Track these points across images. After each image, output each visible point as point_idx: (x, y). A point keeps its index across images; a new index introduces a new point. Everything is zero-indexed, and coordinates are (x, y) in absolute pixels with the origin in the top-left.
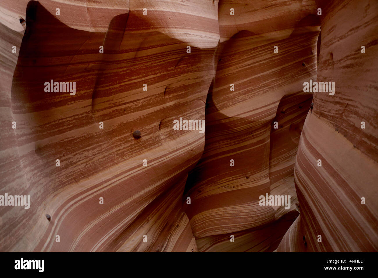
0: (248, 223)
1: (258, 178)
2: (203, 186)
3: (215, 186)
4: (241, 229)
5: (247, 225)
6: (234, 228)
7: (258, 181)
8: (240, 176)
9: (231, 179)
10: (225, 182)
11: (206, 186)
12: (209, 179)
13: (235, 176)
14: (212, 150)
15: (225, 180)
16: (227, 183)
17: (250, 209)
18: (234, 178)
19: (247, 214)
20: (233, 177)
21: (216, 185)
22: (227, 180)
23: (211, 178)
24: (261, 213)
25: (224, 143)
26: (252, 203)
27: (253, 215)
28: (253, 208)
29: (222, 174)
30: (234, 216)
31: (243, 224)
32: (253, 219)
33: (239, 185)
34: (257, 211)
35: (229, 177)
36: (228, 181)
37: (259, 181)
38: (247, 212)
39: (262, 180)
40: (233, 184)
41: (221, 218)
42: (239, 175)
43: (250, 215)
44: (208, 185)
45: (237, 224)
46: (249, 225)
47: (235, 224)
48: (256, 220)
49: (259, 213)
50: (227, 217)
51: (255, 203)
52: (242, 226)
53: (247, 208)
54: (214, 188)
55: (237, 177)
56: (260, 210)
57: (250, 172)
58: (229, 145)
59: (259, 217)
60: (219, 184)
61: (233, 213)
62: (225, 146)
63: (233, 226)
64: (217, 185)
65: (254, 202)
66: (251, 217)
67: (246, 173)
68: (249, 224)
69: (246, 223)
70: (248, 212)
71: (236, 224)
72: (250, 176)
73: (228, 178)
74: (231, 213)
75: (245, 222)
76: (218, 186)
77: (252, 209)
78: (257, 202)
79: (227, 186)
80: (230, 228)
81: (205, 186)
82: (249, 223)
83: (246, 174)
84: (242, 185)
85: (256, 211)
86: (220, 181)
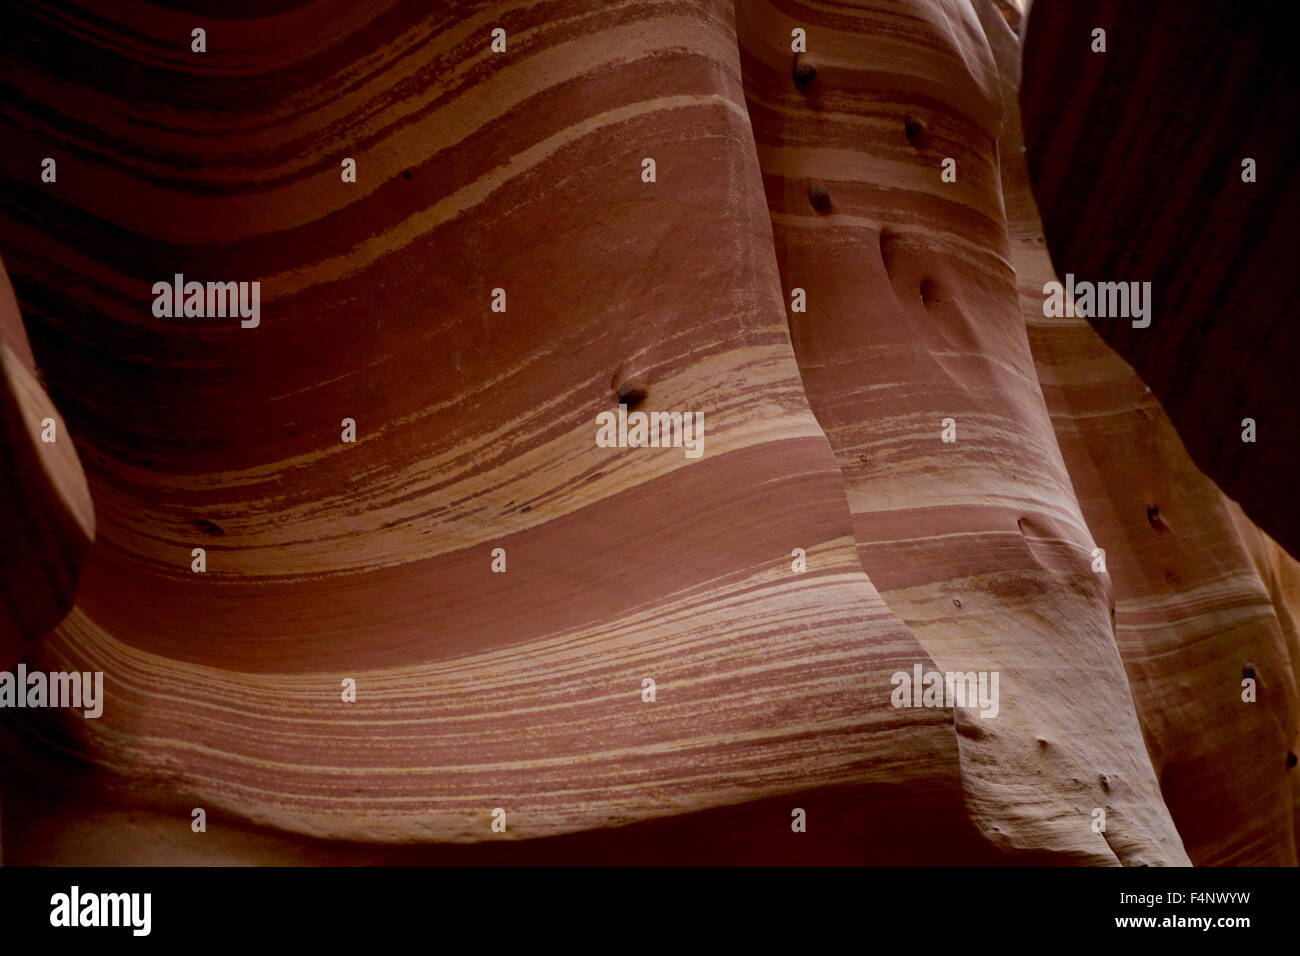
0: (712, 740)
1: (723, 398)
2: (240, 507)
3: (357, 512)
4: (651, 794)
5: (712, 760)
6: (584, 784)
7: (728, 421)
8: (564, 408)
9: (499, 450)
10: (440, 478)
11: (270, 509)
12: (298, 461)
13: (529, 415)
14: (295, 165)
15: (440, 468)
16: (466, 482)
17: (706, 628)
18: (524, 437)
19: (688, 662)
20: (513, 432)
21: (365, 505)
22: (461, 460)
23: (318, 455)
24: (818, 649)
25: (387, 82)
26: (715, 586)
27: (751, 662)
28: (734, 613)
29: (413, 417)
30: (567, 698)
31: (662, 748)
32: (757, 701)
33: (573, 480)
34: (773, 633)
35: (474, 433)
36: (476, 471)
37: (738, 418)
38: (681, 653)
39: (761, 416)
40: (523, 481)
41: (441, 720)
42: (561, 398)
43: (721, 667)
44: (292, 502)
45: (610, 755)
46: (726, 760)
47: (582, 751)
48: (787, 713)
49: (801, 652)
50: (497, 709)
51: (742, 585)
52: (660, 766)
53: (674, 628)
54: (352, 524)
55: (541, 420)
56: (803, 627)
57: (643, 351)
58: (434, 93)
59: (808, 687)
60: (394, 502)
61: (557, 681)
62: (402, 109)
63: (568, 767)
64: (372, 508)
65: (734, 579)
66: (736, 680)
67: (612, 369)
68: (721, 748)
69: (699, 742)
70: (693, 651)
71: (596, 756)
72: (653, 377)
73: (472, 444)
74: (535, 684)
75: (684, 735)
76: (390, 514)
77: (730, 623)
78: (754, 577)
79: (468, 506)
80: (543, 788)
81: (258, 504)
82: (728, 738)
83: (616, 378)
84: (598, 476)
85: (762, 636)
86: (404, 477)
